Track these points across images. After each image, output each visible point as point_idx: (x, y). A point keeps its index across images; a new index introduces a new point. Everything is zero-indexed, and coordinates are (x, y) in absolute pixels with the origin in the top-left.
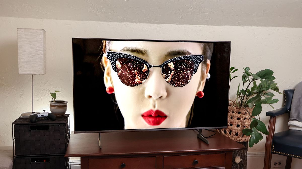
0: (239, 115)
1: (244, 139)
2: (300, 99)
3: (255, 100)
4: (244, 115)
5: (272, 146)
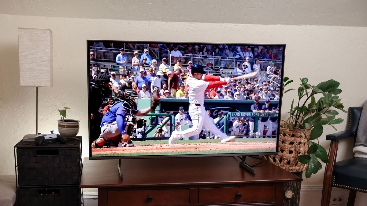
0: (292, 139)
1: (297, 168)
3: (313, 119)
4: (298, 139)
5: (333, 177)
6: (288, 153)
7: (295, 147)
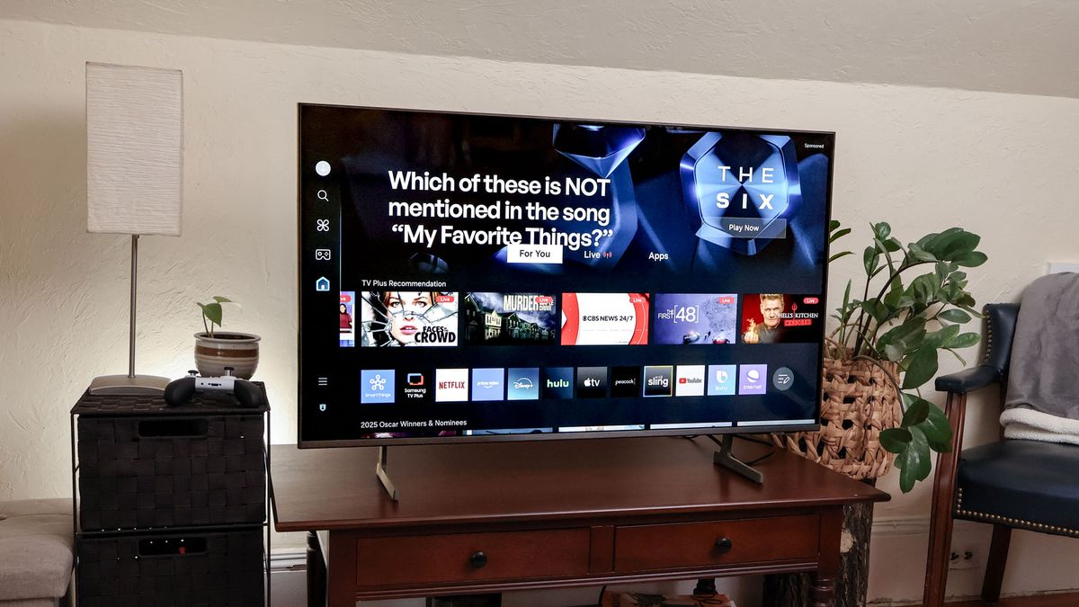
0: (851, 389)
1: (864, 468)
2: (1039, 335)
3: (907, 334)
4: (866, 388)
5: (956, 491)
6: (841, 427)
7: (858, 410)
